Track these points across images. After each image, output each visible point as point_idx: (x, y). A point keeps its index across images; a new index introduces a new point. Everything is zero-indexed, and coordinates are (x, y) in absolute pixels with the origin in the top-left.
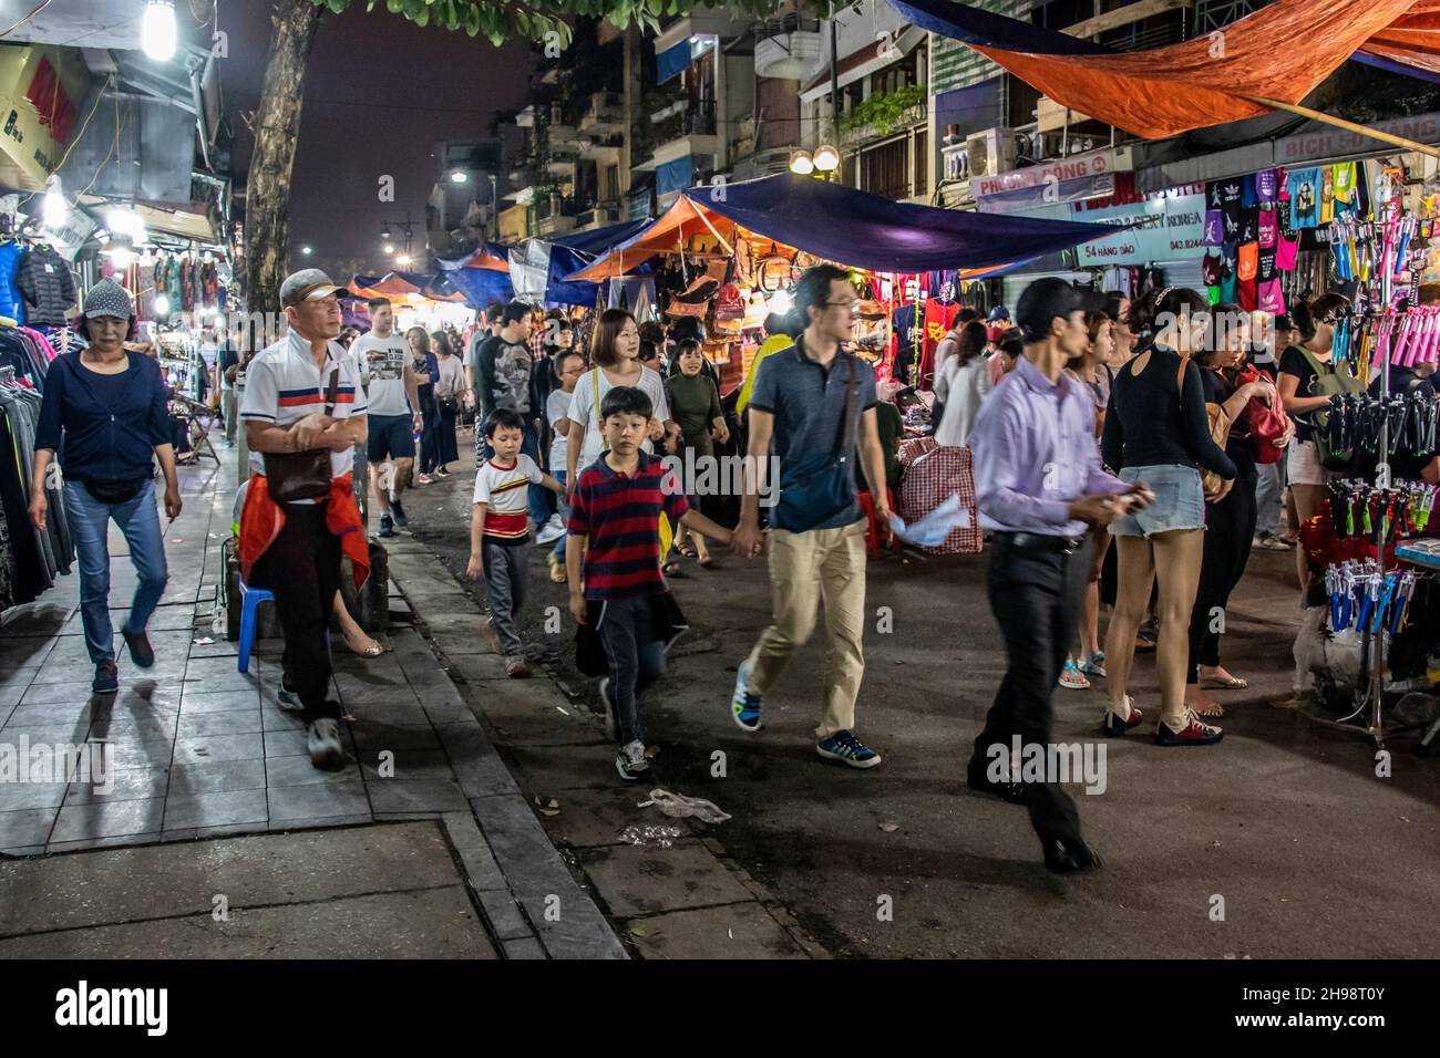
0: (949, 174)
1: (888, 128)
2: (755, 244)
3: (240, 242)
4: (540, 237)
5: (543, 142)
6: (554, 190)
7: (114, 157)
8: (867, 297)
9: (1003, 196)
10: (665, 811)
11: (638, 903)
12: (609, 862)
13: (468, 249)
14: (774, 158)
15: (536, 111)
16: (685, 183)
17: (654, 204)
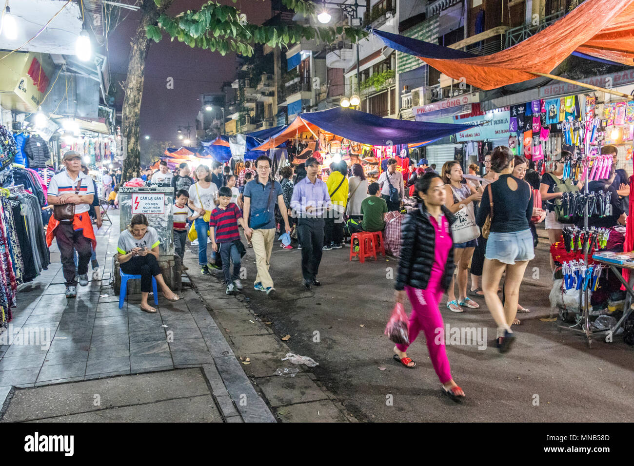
0: (404, 105)
1: (380, 88)
2: (327, 135)
3: (119, 134)
4: (242, 133)
5: (242, 94)
6: (247, 114)
7: (66, 99)
8: (371, 156)
9: (426, 114)
10: (292, 362)
11: (281, 400)
12: (270, 383)
13: (213, 138)
14: (334, 100)
15: (239, 82)
16: (299, 111)
17: (287, 119)
